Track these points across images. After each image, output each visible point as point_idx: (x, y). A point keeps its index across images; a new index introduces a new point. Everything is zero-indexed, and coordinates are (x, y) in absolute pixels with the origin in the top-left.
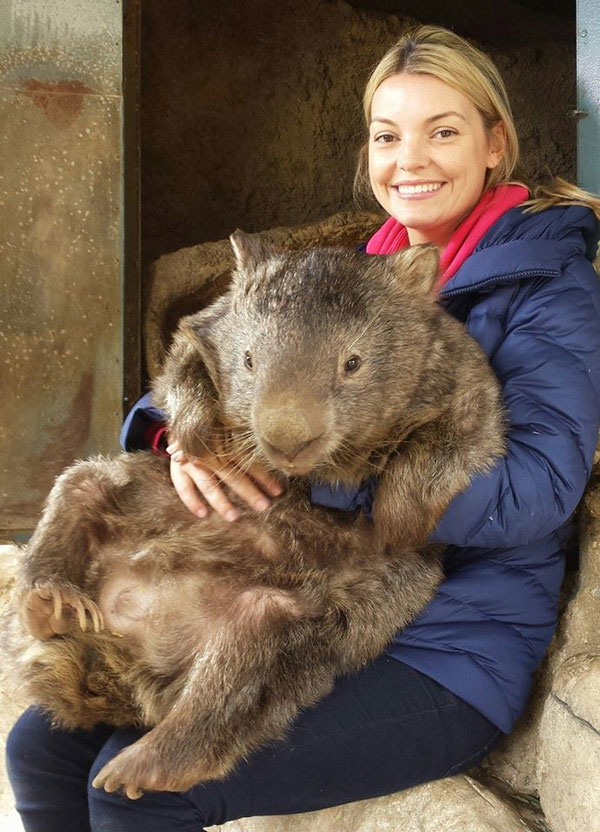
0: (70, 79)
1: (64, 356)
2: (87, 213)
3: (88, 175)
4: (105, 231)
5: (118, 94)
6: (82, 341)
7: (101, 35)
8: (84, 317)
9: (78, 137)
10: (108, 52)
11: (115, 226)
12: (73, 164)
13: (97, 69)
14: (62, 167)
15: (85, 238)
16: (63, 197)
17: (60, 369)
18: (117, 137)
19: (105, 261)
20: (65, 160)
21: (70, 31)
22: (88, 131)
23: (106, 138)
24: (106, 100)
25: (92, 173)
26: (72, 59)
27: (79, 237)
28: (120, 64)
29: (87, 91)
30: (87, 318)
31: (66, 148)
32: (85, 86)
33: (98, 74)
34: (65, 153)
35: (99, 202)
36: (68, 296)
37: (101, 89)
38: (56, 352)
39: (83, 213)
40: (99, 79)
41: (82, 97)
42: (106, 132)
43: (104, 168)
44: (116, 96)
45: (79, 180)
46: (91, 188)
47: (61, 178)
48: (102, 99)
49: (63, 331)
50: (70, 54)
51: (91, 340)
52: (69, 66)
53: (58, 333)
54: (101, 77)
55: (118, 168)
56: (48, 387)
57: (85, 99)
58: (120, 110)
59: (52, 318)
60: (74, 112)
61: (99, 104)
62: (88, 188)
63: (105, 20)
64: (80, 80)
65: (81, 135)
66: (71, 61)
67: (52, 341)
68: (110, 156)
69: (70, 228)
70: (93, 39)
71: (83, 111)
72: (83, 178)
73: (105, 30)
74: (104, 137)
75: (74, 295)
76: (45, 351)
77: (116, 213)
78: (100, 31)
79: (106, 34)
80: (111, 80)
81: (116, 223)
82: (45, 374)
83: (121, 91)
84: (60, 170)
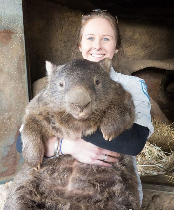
0: (7, 29)
1: (11, 121)
2: (15, 73)
3: (15, 60)
4: (21, 78)
5: (23, 34)
6: (17, 115)
7: (16, 15)
8: (17, 107)
9: (10, 48)
10: (19, 20)
11: (24, 76)
12: (9, 57)
13: (15, 26)
14: (6, 58)
15: (15, 81)
16: (7, 68)
17: (10, 126)
18: (23, 47)
19: (22, 88)
20: (7, 56)
21: (6, 13)
22: (14, 46)
23: (20, 48)
24: (19, 36)
25: (16, 60)
26: (7, 22)
27: (13, 81)
28: (22, 24)
29: (13, 33)
30: (18, 108)
31: (7, 52)
32: (12, 31)
33: (16, 27)
34: (7, 53)
35: (19, 69)
36: (11, 101)
37: (17, 32)
38: (8, 120)
39: (14, 73)
40: (16, 29)
41: (11, 35)
42: (20, 46)
43: (20, 58)
44: (22, 34)
45: (12, 62)
46: (16, 65)
47: (6, 62)
48: (18, 35)
49: (10, 113)
50: (6, 21)
51: (19, 114)
52: (6, 25)
53: (9, 114)
54: (17, 28)
55: (24, 58)
56: (7, 133)
57: (12, 35)
58: (24, 39)
59: (6, 109)
60: (9, 40)
61: (17, 37)
62: (15, 65)
63: (17, 10)
64: (10, 29)
65: (11, 47)
66: (7, 23)
67: (7, 117)
68: (21, 53)
69: (10, 78)
70: (13, 16)
71: (12, 39)
72: (13, 61)
73: (17, 13)
74: (19, 48)
75: (13, 101)
76: (5, 120)
77: (24, 72)
78: (16, 14)
79: (17, 14)
80: (20, 29)
81: (25, 75)
82: (5, 128)
83: (23, 33)
84: (5, 59)
